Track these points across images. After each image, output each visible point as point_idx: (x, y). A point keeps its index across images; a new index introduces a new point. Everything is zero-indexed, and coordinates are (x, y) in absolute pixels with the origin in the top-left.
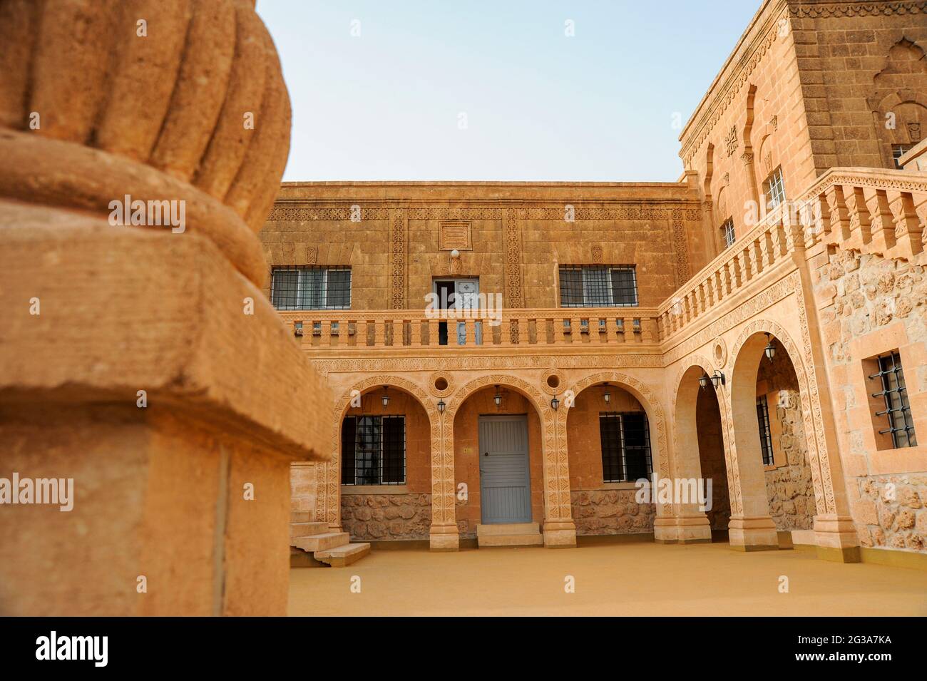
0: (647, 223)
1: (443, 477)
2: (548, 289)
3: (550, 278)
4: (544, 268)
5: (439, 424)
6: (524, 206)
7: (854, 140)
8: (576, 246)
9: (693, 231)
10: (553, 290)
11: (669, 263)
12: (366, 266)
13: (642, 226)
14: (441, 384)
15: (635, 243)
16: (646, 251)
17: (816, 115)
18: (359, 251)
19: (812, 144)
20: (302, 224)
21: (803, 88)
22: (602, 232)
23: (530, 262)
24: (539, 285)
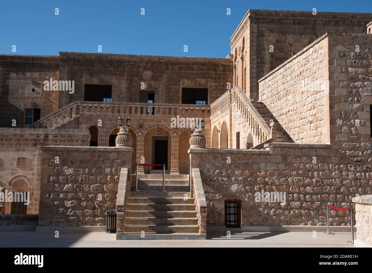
0: (213, 73)
1: (140, 155)
2: (178, 95)
3: (179, 91)
4: (177, 87)
5: (140, 139)
6: (172, 65)
7: (263, 65)
8: (188, 80)
9: (229, 76)
10: (179, 95)
11: (220, 87)
12: (117, 84)
13: (212, 74)
14: (141, 126)
15: (209, 80)
16: (212, 83)
17: (253, 57)
18: (115, 79)
19: (250, 65)
20: (95, 69)
21: (250, 48)
22: (198, 75)
23: (172, 85)
24: (175, 93)
